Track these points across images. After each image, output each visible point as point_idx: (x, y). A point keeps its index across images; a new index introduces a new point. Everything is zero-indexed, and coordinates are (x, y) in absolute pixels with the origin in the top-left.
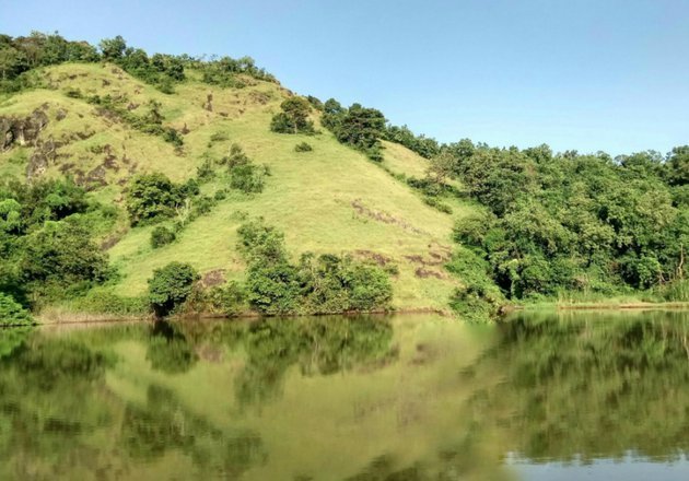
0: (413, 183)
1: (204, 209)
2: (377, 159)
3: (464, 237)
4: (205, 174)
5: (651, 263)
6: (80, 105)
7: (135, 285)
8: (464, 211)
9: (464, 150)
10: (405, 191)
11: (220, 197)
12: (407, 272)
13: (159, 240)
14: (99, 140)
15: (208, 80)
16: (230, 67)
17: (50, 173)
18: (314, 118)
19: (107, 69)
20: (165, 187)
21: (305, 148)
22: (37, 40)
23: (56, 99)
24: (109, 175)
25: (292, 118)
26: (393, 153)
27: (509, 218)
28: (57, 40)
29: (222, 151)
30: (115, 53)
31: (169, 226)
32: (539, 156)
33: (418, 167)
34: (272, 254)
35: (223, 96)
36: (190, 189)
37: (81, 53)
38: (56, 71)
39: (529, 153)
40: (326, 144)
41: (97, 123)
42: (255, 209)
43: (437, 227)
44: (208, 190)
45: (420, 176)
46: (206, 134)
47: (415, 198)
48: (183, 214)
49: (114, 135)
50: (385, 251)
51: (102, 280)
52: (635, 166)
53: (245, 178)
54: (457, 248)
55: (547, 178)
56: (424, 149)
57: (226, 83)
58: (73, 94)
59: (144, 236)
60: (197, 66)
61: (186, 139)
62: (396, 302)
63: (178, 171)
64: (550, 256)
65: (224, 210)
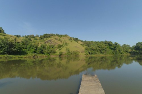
0: (81, 44)
1: (63, 47)
2: (78, 42)
3: (86, 49)
4: (63, 44)
5: (103, 51)
6: (54, 39)
7: (58, 53)
8: (86, 47)
9: (85, 41)
10: (80, 45)
11: (64, 46)
12: (80, 52)
13: (60, 50)
14: (55, 42)
15: (64, 36)
16: (65, 35)
17: (52, 44)
18: (72, 39)
19: (56, 36)
20: (60, 45)
21: (71, 42)
22: (51, 34)
23: (52, 38)
24: (56, 44)
25: (70, 39)
26: (79, 42)
27: (90, 47)
28: (52, 34)
29: (65, 42)
30: (57, 35)
31: (60, 48)
32: (92, 42)
33: (81, 43)
34: (69, 51)
35: (65, 38)
36: (62, 45)
37: (54, 35)
38: (52, 36)
39: (91, 41)
40: (73, 41)
41: (55, 40)
42: (67, 47)
43: (83, 48)
44: (64, 45)
45: (82, 44)
46: (63, 41)
47: (81, 46)
48: (61, 47)
49: (57, 41)
50: (79, 50)
51: (55, 53)
52: (101, 42)
53: (67, 44)
54: (85, 50)
55: (93, 44)
56: (82, 41)
57: (65, 36)
58: (53, 38)
59: (59, 49)
60: (63, 35)
61: (62, 41)
62: (80, 55)
63: (61, 44)
64: (94, 51)
65: (65, 47)
